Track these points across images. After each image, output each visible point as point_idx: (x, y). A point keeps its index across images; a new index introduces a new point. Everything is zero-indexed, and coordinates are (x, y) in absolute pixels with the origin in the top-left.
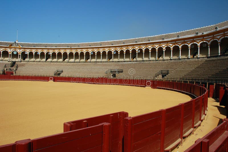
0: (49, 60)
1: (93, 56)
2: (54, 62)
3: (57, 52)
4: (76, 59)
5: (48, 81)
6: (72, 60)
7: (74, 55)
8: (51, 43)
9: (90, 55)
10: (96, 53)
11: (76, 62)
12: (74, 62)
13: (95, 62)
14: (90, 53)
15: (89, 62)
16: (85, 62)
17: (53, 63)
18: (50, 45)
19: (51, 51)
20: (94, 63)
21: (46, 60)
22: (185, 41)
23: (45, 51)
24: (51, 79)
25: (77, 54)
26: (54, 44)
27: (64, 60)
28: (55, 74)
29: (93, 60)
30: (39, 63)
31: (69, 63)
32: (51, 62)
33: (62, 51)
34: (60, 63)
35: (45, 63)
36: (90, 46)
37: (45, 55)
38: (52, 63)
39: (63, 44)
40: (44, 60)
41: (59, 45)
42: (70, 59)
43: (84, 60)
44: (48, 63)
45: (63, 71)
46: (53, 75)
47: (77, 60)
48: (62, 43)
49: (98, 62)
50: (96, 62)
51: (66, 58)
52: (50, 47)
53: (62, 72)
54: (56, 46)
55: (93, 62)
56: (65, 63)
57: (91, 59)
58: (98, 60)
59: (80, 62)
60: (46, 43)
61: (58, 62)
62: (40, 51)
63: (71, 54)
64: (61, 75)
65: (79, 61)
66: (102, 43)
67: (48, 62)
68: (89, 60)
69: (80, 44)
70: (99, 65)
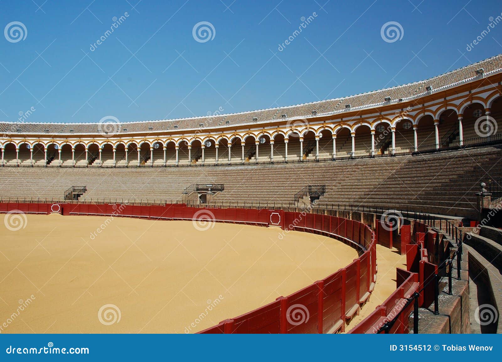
0: (56, 162)
1: (158, 152)
2: (66, 167)
3: (73, 143)
4: (118, 159)
5: (47, 214)
6: (110, 162)
7: (114, 150)
8: (59, 124)
9: (151, 149)
10: (165, 145)
11: (120, 167)
12: (115, 167)
13: (162, 166)
14: (151, 146)
15: (149, 167)
16: (140, 167)
17: (65, 170)
18: (56, 128)
19: (60, 142)
20: (160, 169)
21: (48, 163)
22: (363, 116)
23: (46, 143)
24: (56, 208)
25: (121, 148)
26: (67, 124)
27: (91, 162)
28: (67, 197)
29: (160, 162)
30: (31, 170)
31: (102, 170)
32: (60, 166)
33: (86, 142)
34: (81, 169)
35: (46, 169)
36: (150, 129)
37: (46, 151)
38: (61, 169)
39: (89, 126)
40: (43, 162)
41: (80, 128)
42: (104, 159)
43: (136, 162)
44: (52, 169)
45: (87, 188)
46: (62, 200)
47: (123, 163)
48: (87, 124)
49: (170, 166)
50: (166, 166)
51: (97, 157)
52: (56, 132)
53: (85, 190)
54: (71, 131)
55: (158, 167)
56: (94, 170)
57: (155, 159)
58: (171, 162)
59: (127, 167)
60: (49, 123)
61: (76, 167)
62: (32, 142)
63: (108, 149)
64: (82, 199)
65: (126, 165)
66: (178, 122)
67: (53, 167)
68: (149, 163)
69: (128, 125)
70: (171, 173)
